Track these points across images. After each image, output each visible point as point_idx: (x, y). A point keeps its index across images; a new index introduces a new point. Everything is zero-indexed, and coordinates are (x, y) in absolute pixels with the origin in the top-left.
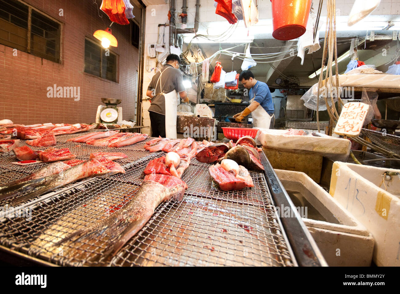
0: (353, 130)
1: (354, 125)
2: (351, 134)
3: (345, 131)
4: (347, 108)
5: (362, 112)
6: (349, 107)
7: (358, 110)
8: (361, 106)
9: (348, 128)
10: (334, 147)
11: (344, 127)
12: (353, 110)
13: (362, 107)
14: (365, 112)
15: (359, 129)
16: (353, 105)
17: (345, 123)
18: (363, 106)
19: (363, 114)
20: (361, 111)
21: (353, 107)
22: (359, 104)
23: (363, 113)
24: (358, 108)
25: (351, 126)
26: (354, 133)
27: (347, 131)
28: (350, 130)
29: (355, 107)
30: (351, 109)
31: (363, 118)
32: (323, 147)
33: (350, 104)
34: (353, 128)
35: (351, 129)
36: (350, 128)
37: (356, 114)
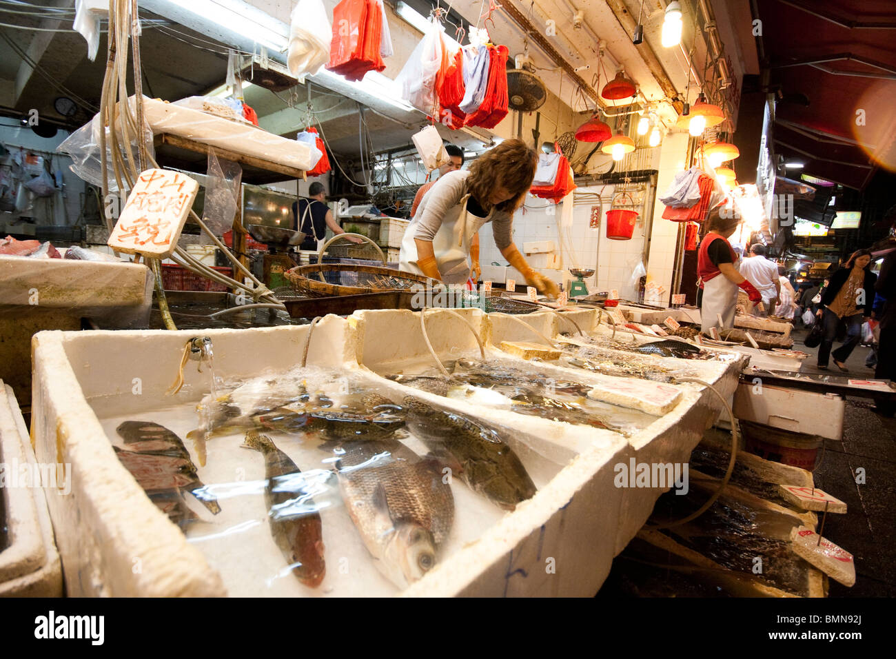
0: (158, 240)
1: (159, 227)
2: (151, 251)
3: (135, 243)
4: (147, 183)
5: (181, 197)
6: (151, 180)
7: (172, 191)
8: (180, 181)
9: (144, 235)
10: (101, 286)
11: (135, 232)
12: (160, 190)
13: (182, 185)
14: (187, 196)
15: (170, 237)
16: (163, 176)
17: (139, 220)
18: (184, 182)
19: (182, 200)
20: (179, 194)
21: (161, 182)
22: (177, 176)
23: (183, 198)
24: (172, 185)
25: (152, 230)
26: (156, 246)
27: (143, 243)
28: (148, 240)
29: (168, 181)
30: (156, 185)
31: (181, 210)
32: (66, 290)
33: (155, 172)
34: (156, 234)
35: (152, 239)
36: (150, 235)
37: (167, 200)
